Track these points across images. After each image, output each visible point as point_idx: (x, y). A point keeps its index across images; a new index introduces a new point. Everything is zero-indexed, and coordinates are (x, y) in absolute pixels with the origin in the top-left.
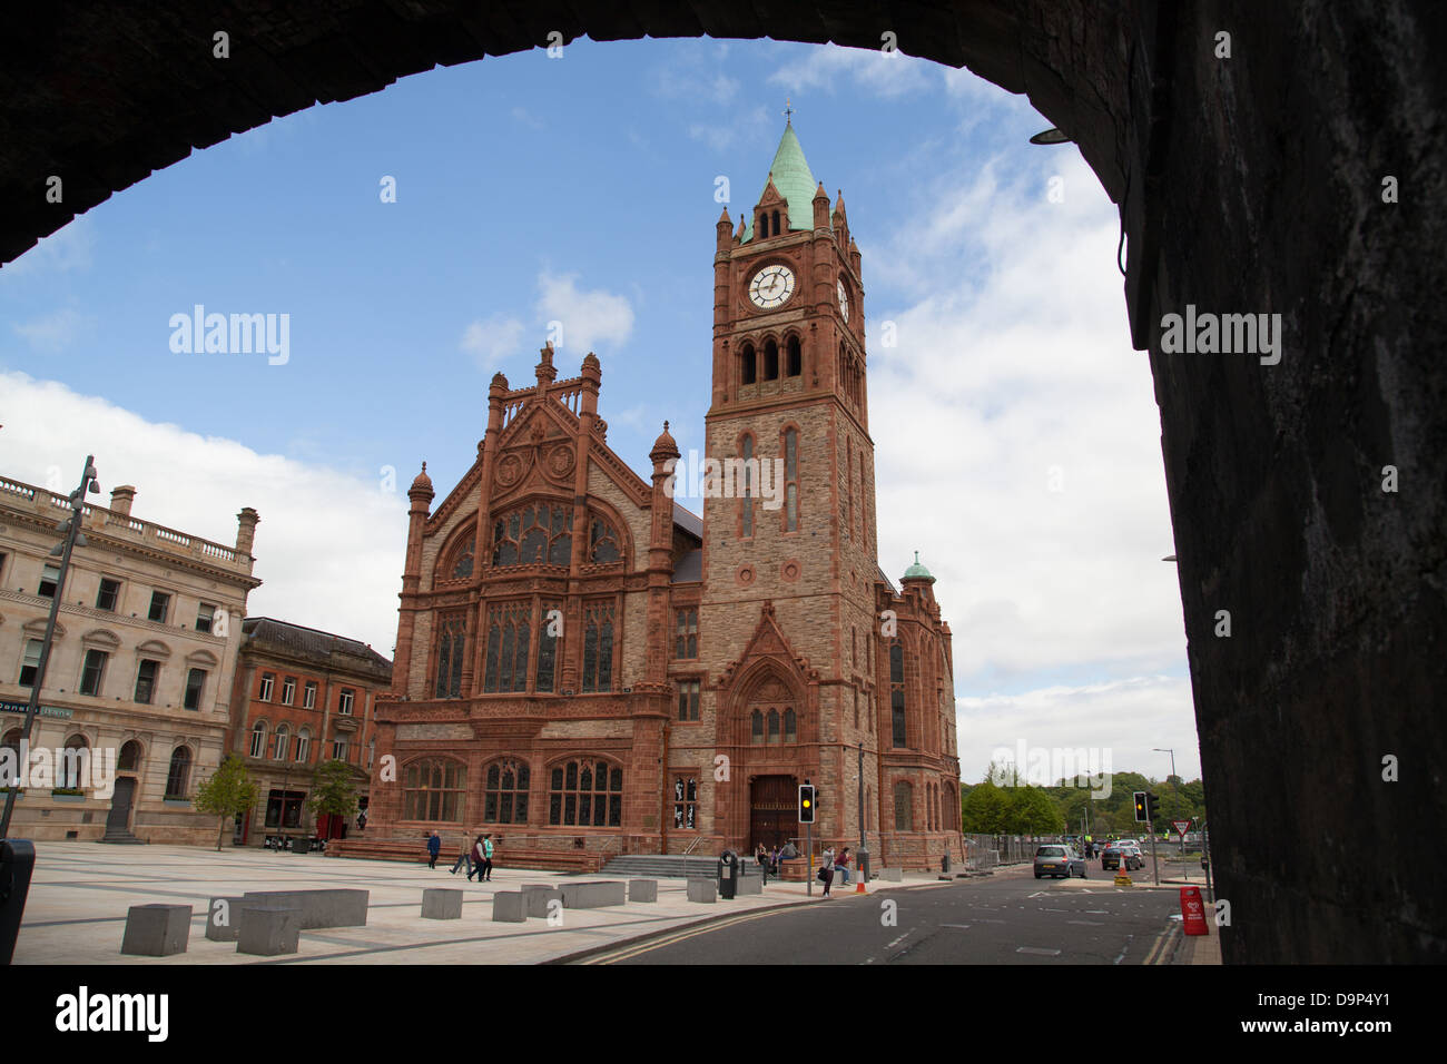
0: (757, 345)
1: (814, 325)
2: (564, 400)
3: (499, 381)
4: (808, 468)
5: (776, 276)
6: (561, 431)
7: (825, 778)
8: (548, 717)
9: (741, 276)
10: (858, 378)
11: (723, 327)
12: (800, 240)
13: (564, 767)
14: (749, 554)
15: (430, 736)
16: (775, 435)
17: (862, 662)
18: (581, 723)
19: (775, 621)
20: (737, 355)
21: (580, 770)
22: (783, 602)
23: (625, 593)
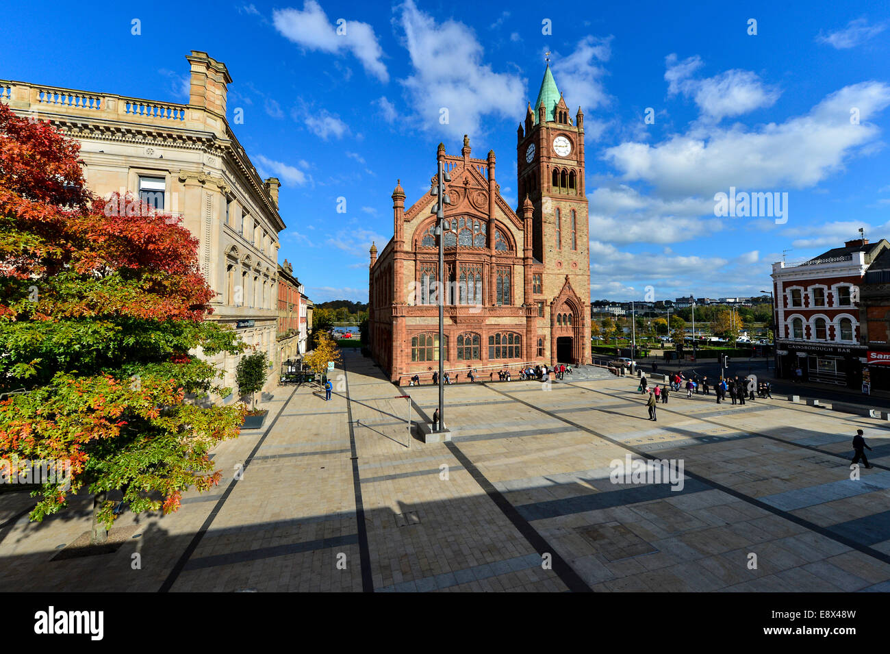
0: (559, 170)
1: (580, 169)
2: (477, 168)
4: (580, 227)
5: (564, 142)
11: (546, 157)
13: (495, 336)
14: (560, 256)
15: (426, 323)
16: (568, 211)
19: (570, 283)
21: (502, 336)
22: (572, 276)
23: (514, 265)
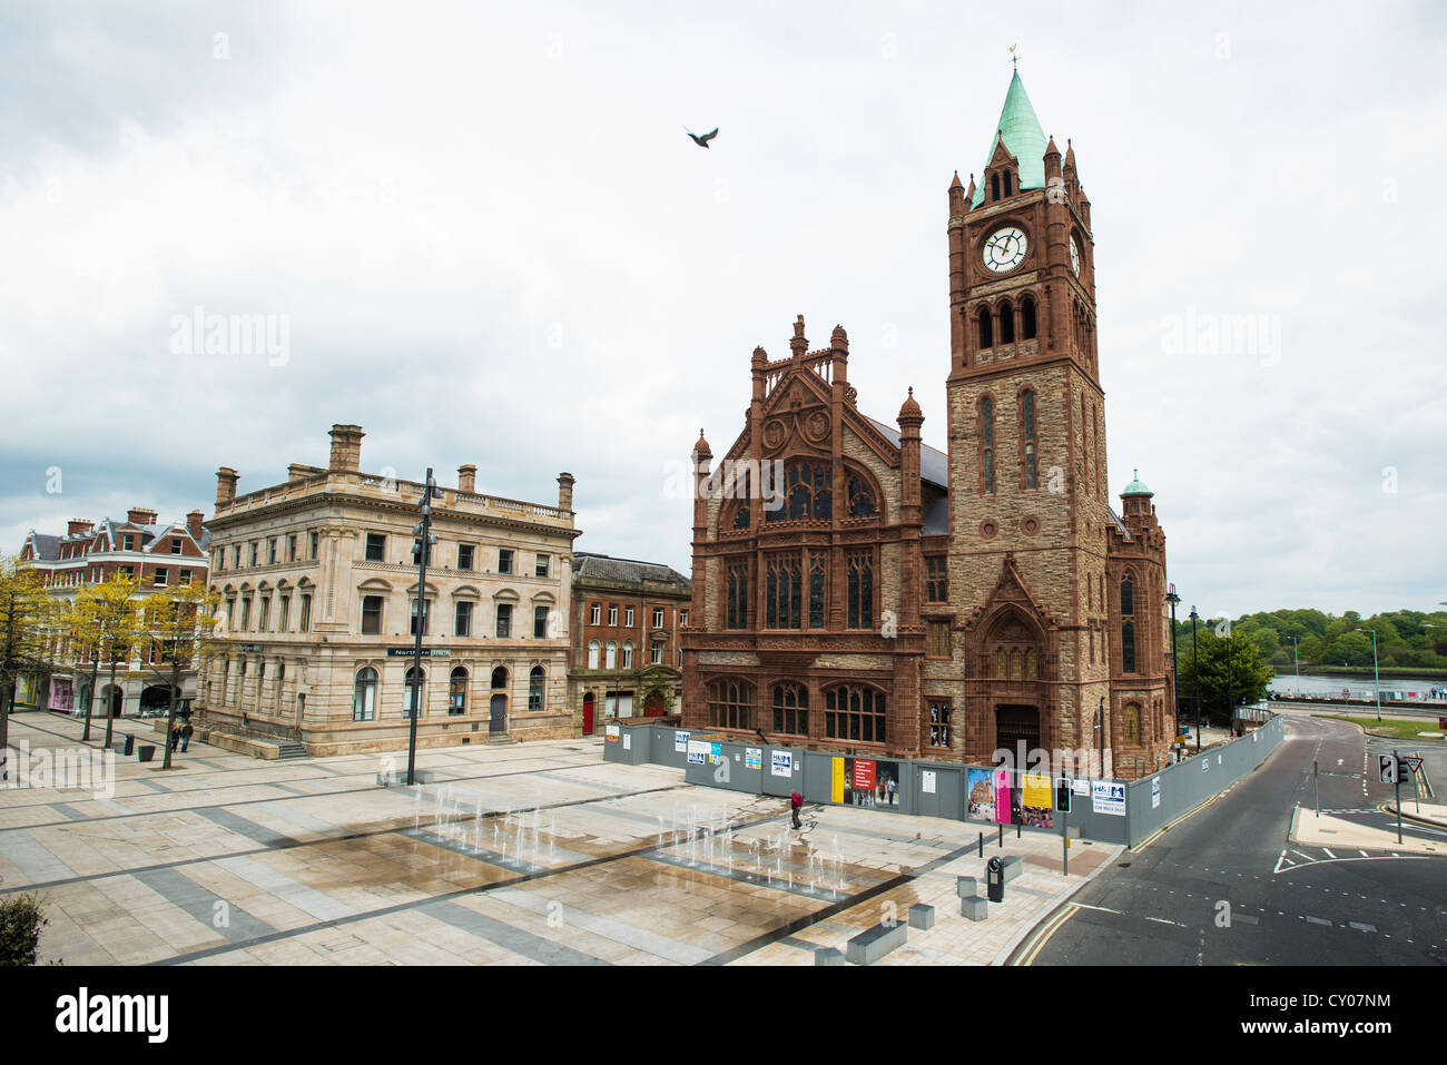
0: (994, 310)
1: (1048, 287)
2: (817, 369)
3: (759, 354)
4: (1045, 429)
5: (1009, 240)
6: (816, 399)
7: (1064, 711)
8: (821, 650)
9: (974, 241)
10: (1089, 331)
11: (959, 293)
12: (1031, 200)
13: (836, 691)
14: (990, 510)
15: (725, 661)
16: (1012, 399)
17: (1096, 603)
18: (849, 656)
19: (1016, 570)
20: (973, 320)
21: (849, 692)
22: (1024, 554)
23: (881, 544)
